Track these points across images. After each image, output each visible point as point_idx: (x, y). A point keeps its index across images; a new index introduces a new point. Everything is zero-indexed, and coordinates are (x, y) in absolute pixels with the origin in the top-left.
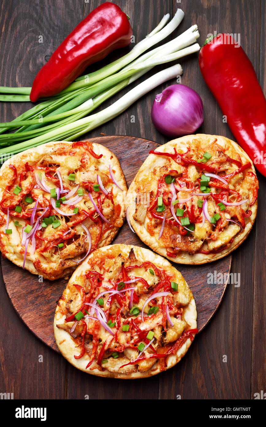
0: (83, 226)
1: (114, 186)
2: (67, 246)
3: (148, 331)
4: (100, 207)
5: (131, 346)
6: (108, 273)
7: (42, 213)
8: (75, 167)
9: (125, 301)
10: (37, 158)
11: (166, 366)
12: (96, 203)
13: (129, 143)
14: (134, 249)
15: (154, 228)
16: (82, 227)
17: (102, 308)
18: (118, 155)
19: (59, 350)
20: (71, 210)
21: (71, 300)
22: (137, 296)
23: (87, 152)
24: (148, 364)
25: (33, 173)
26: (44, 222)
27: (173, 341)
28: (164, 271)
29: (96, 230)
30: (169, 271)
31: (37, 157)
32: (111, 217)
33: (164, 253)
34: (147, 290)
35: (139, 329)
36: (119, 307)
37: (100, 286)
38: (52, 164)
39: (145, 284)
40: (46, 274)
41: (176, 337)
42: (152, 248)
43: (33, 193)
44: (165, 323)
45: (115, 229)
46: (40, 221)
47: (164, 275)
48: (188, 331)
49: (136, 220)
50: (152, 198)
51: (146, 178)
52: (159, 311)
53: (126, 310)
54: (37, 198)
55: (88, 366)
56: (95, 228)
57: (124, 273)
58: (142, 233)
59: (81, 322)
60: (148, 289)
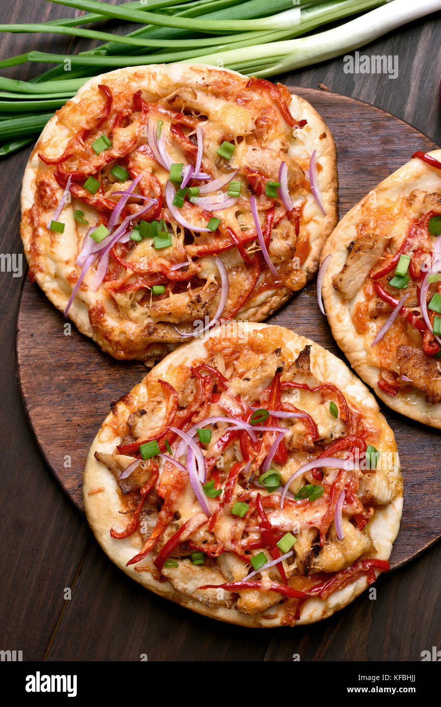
0: (218, 263)
1: (310, 199)
2: (171, 294)
3: (285, 533)
4: (268, 232)
5: (239, 551)
6: (241, 381)
7: (138, 209)
8: (240, 129)
9: (257, 451)
10: (164, 88)
11: (297, 617)
12: (261, 222)
13: (375, 123)
14: (312, 349)
15: (369, 318)
16: (215, 264)
17: (202, 450)
18: (343, 139)
19: (84, 507)
20: (203, 219)
21: (144, 411)
22: (286, 448)
23: (275, 108)
24: (262, 600)
25: (146, 118)
26: (138, 229)
27: (331, 571)
28: (360, 417)
29: (244, 280)
30: (370, 421)
31: (165, 86)
32: (283, 263)
33: (374, 379)
34: (312, 445)
35: (268, 522)
36: (240, 460)
37: (213, 402)
38: (193, 109)
39: (313, 430)
40: (110, 341)
41: (340, 565)
42: (350, 360)
43: (134, 160)
44: (326, 527)
45: (284, 291)
46: (129, 225)
47: (358, 426)
48: (368, 561)
49: (337, 287)
50: (388, 253)
51: (387, 205)
52: (323, 497)
53: (253, 472)
54: (139, 173)
55: (132, 562)
56: (243, 276)
57: (275, 391)
58: (340, 321)
59: (149, 464)
60: (315, 443)
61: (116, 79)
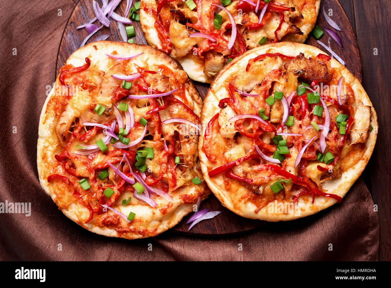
1: (132, 62)
2: (181, 153)
7: (127, 166)
10: (54, 142)
16: (166, 125)
20: (139, 128)
23: (76, 76)
25: (72, 156)
26: (139, 168)
29: (178, 109)
38: (71, 126)
43: (97, 165)
45: (186, 84)
54: (106, 163)
61: (44, 170)
